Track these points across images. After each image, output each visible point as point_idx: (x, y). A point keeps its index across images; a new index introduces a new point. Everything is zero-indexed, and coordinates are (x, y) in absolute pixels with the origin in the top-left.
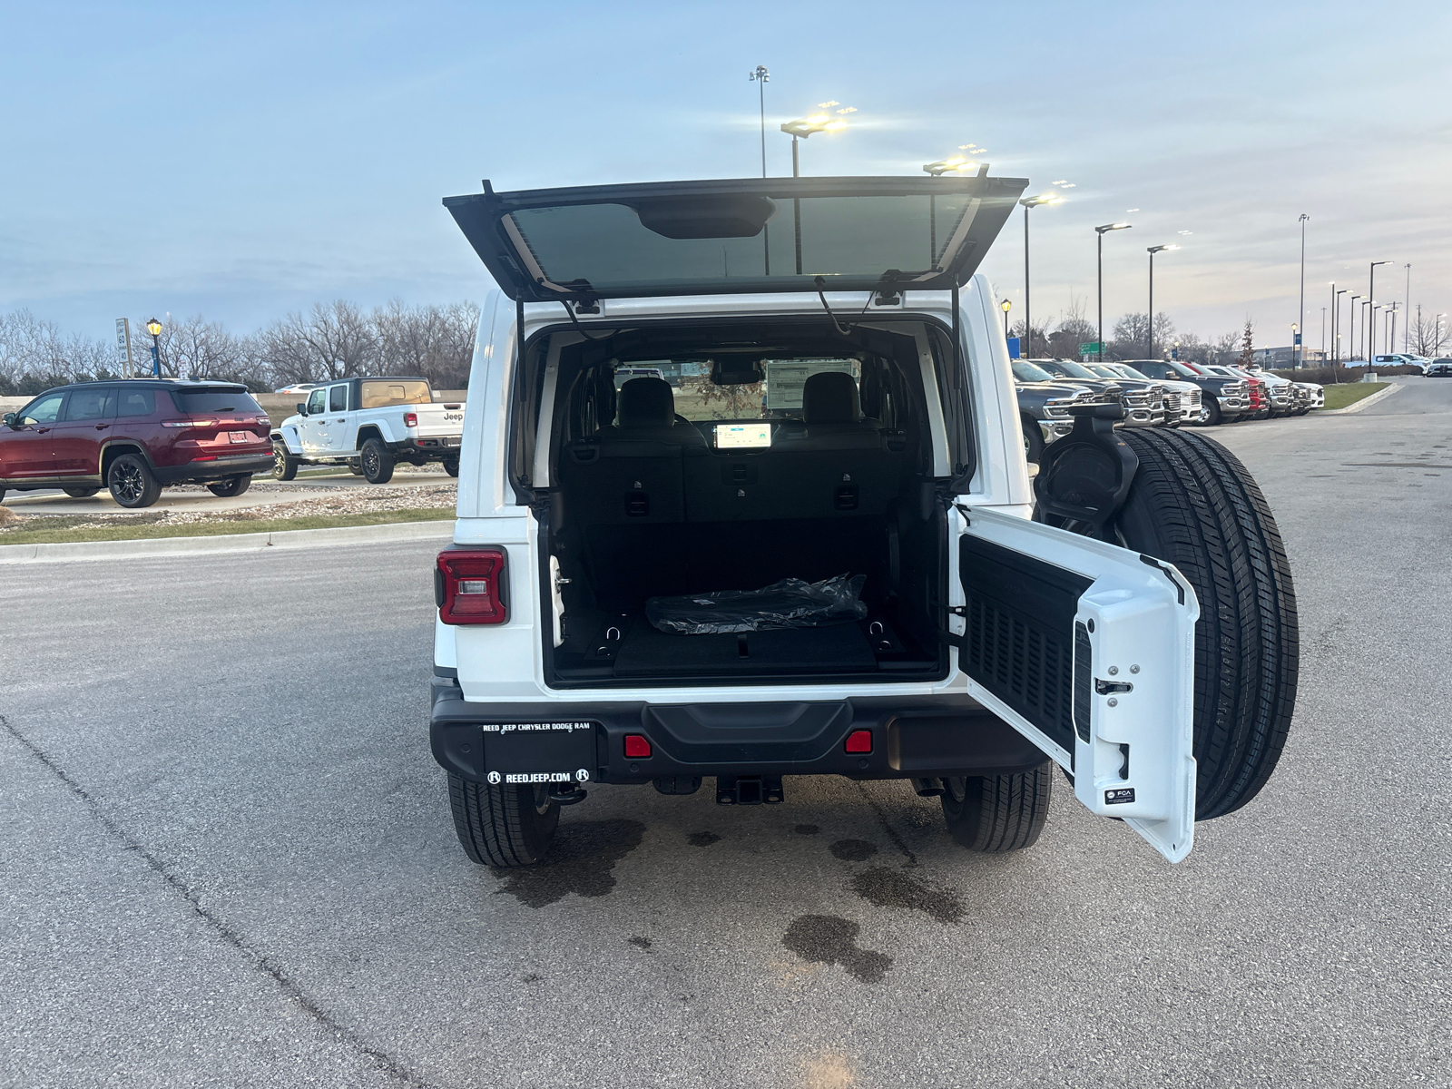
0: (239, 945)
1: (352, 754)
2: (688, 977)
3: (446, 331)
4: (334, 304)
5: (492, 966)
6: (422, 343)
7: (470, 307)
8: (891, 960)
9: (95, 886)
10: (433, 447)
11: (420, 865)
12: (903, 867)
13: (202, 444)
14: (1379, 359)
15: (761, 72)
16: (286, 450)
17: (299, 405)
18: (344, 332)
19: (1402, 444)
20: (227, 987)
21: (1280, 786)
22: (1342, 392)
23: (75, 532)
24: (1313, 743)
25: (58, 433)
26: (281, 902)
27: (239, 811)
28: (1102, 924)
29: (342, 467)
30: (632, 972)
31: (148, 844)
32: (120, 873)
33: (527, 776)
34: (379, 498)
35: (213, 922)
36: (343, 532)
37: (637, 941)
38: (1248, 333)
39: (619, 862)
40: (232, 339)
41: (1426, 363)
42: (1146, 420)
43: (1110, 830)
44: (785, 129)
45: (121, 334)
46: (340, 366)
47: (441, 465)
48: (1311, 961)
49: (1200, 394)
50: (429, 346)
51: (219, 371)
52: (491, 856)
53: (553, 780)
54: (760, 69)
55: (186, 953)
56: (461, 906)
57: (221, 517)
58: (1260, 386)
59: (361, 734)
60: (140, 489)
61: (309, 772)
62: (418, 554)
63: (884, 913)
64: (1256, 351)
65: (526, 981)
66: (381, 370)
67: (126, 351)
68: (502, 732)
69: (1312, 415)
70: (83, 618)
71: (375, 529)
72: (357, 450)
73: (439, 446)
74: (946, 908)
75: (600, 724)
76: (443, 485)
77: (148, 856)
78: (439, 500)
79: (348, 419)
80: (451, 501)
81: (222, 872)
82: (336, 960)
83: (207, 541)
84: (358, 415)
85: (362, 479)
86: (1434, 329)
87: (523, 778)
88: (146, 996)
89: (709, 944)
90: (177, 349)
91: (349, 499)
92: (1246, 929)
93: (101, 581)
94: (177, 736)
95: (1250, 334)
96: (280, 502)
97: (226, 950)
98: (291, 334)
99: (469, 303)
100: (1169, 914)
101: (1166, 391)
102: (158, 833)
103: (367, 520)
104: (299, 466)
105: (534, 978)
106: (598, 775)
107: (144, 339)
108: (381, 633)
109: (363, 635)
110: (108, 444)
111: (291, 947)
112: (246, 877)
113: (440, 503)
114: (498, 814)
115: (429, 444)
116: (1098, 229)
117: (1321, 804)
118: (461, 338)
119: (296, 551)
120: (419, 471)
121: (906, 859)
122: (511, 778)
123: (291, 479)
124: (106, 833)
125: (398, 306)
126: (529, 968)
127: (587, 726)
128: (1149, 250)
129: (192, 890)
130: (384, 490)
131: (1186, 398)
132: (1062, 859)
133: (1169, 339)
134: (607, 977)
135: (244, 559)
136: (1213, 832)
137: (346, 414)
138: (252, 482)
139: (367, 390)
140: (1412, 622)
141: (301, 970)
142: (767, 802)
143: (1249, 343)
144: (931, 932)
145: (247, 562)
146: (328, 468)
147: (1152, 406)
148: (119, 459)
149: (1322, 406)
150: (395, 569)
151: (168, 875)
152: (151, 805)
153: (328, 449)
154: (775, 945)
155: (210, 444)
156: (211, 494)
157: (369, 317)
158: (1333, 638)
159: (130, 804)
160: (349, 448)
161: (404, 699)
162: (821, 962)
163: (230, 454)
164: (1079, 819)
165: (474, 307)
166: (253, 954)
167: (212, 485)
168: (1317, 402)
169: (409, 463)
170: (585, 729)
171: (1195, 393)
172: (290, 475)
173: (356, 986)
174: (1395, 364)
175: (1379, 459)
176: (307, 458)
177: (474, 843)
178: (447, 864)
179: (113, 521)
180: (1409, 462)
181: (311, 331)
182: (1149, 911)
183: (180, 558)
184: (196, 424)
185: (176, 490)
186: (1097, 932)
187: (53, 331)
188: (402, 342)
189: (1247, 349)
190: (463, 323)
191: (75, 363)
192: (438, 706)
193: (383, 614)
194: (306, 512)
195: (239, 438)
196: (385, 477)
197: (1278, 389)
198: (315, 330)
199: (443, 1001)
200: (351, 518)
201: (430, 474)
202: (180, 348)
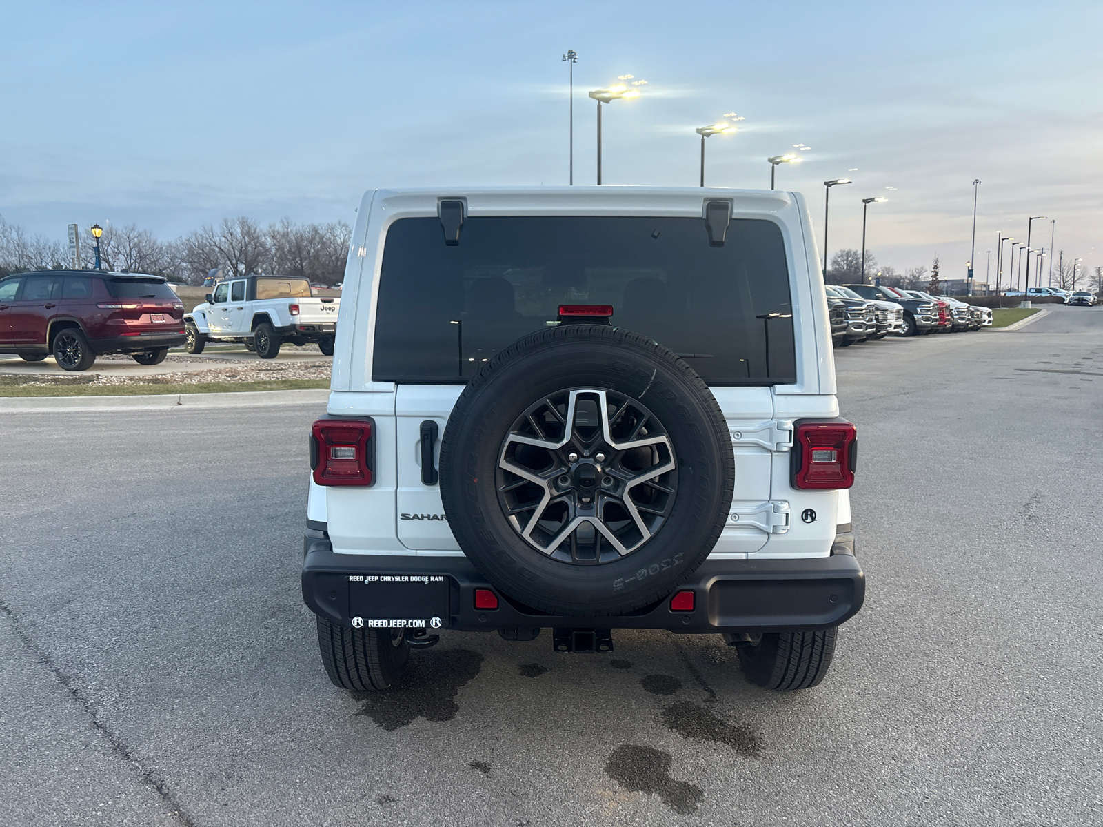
0: (129, 758)
1: (237, 583)
2: (524, 803)
3: (324, 243)
4: (238, 220)
5: (350, 787)
6: (305, 252)
7: (343, 226)
8: (702, 792)
9: (8, 696)
10: (311, 331)
11: (290, 686)
12: (705, 701)
13: (129, 322)
14: (1032, 291)
15: (571, 55)
16: (196, 331)
17: (207, 295)
18: (245, 242)
19: (1058, 356)
20: (115, 799)
21: (1015, 638)
22: (1005, 315)
23: (24, 388)
24: (1035, 600)
25: (14, 310)
26: (168, 718)
27: (137, 632)
28: (883, 763)
29: (240, 345)
30: (474, 796)
31: (57, 660)
32: (32, 686)
33: (387, 621)
34: (268, 370)
35: (107, 734)
36: (239, 396)
37: (478, 765)
38: (936, 267)
39: (461, 689)
40: (158, 243)
41: (1067, 295)
42: (861, 330)
43: (877, 673)
44: (592, 95)
45: (72, 237)
46: (242, 267)
47: (317, 346)
48: (1069, 803)
49: (902, 311)
50: (311, 255)
51: (148, 268)
52: (352, 683)
53: (410, 626)
54: (571, 52)
55: (81, 764)
56: (324, 726)
57: (141, 380)
58: (946, 307)
59: (244, 565)
60: (78, 356)
61: (199, 598)
62: (297, 415)
63: (691, 745)
64: (941, 281)
65: (381, 803)
66: (272, 272)
67: (75, 250)
68: (366, 583)
69: (983, 331)
70: (23, 459)
71: (263, 394)
72: (252, 331)
73: (316, 331)
74: (745, 743)
75: (453, 578)
76: (318, 361)
77: (57, 671)
78: (315, 373)
79: (245, 307)
80: (324, 374)
81: (118, 687)
82: (212, 776)
83: (129, 399)
84: (254, 304)
85: (255, 354)
86: (1072, 270)
87: (383, 624)
88: (43, 805)
89: (541, 770)
90: (116, 250)
91: (243, 370)
92: (1007, 770)
93: (42, 429)
94: (90, 562)
95: (937, 268)
96: (189, 371)
97: (117, 762)
98: (204, 241)
99: (342, 223)
100: (939, 755)
101: (877, 309)
102: (67, 650)
103: (257, 387)
104: (206, 343)
105: (387, 799)
106: (449, 622)
107: (90, 241)
108: (264, 479)
109: (250, 481)
110: (54, 320)
111: (174, 761)
112: (139, 693)
113: (316, 375)
114: (360, 648)
115: (308, 329)
116: (826, 184)
117: (1051, 654)
118: (335, 249)
119: (200, 410)
120: (300, 350)
121: (707, 694)
122: (372, 623)
123: (200, 353)
124: (23, 647)
125: (288, 223)
126: (382, 789)
127: (441, 579)
128: (864, 201)
129: (92, 704)
130: (272, 364)
131: (892, 315)
132: (840, 699)
133: (874, 270)
134: (452, 801)
135: (158, 415)
136: (965, 678)
137: (244, 303)
138: (168, 354)
139: (261, 285)
140: (1094, 497)
141: (180, 785)
142: (599, 650)
143: (936, 275)
144: (734, 765)
145: (160, 418)
146: (228, 345)
147: (867, 319)
148: (63, 332)
149: (991, 324)
150: (278, 427)
151: (73, 689)
152: (63, 623)
153: (229, 330)
154: (599, 773)
155: (135, 322)
156: (135, 362)
157: (265, 230)
158: (1034, 509)
159: (46, 622)
160: (246, 329)
161: (281, 536)
162: (640, 792)
163: (151, 331)
164: (850, 662)
165: (346, 226)
166: (140, 767)
167: (136, 355)
168: (987, 322)
169: (292, 344)
170: (439, 582)
171: (899, 310)
172: (199, 349)
173: (229, 803)
174: (1044, 295)
175: (1042, 366)
176: (213, 336)
177: (338, 671)
178: (313, 686)
179: (56, 381)
180: (1066, 369)
181: (220, 240)
182: (921, 752)
183: (107, 412)
184: (124, 307)
185: (108, 358)
186: (881, 771)
187: (20, 233)
188: (290, 251)
189: (935, 279)
190: (337, 238)
191: (36, 258)
192: (310, 557)
193: (266, 464)
194: (210, 379)
195: (158, 319)
196: (273, 354)
197: (959, 311)
198: (223, 239)
199: (305, 821)
200: (245, 386)
201: (308, 352)
202: (118, 249)
